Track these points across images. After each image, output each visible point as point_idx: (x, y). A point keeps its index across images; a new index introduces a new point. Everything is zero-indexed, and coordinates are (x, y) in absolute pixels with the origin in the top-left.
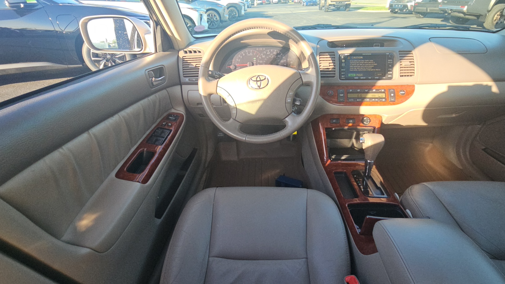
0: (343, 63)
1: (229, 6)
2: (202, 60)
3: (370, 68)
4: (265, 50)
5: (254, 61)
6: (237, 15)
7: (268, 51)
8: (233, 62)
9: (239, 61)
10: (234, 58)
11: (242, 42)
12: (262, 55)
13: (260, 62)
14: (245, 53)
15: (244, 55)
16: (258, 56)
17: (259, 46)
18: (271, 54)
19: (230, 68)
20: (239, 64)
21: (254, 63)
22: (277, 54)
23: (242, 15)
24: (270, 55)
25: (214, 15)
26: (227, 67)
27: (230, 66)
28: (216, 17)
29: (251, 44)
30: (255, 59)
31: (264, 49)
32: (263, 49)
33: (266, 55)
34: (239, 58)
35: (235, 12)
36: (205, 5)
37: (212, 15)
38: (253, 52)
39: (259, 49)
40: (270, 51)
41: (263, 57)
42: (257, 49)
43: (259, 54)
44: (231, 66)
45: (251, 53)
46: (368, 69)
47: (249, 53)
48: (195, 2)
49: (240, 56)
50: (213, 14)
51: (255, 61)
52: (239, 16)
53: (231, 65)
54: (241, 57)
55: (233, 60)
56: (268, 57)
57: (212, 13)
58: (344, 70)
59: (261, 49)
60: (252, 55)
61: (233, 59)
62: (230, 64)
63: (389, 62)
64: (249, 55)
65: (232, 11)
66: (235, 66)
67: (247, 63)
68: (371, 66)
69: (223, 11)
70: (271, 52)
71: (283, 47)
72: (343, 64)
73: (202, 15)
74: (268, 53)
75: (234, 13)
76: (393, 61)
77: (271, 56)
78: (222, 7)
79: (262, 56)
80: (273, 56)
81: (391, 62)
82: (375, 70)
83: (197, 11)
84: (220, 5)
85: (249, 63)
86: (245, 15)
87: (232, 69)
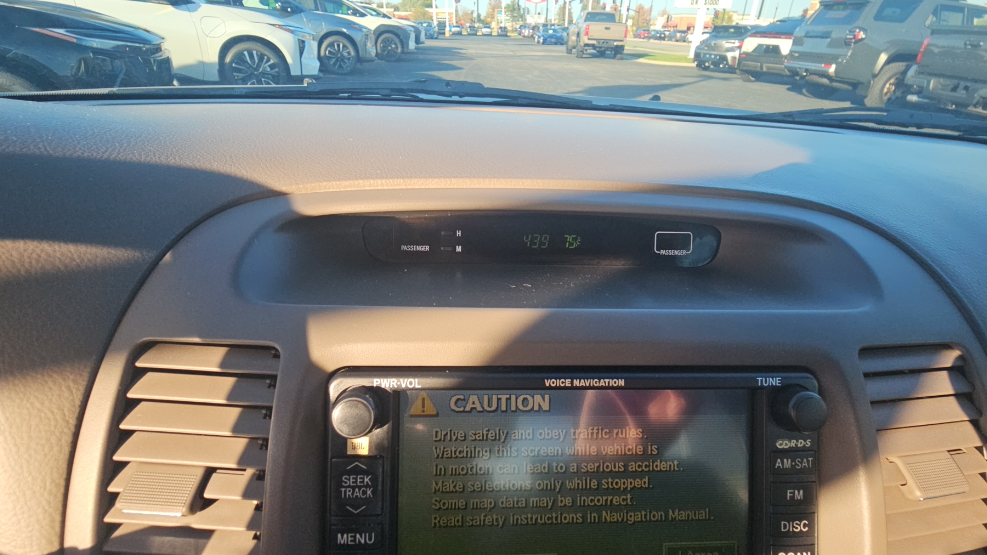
0: (357, 471)
1: (382, 29)
3: (617, 500)
6: (399, 50)
23: (409, 51)
25: (344, 46)
28: (348, 50)
35: (396, 44)
36: (323, 23)
37: (339, 46)
46: (598, 509)
48: (299, 14)
50: (341, 42)
52: (403, 52)
57: (340, 40)
58: (361, 539)
63: (787, 463)
65: (388, 41)
68: (629, 483)
69: (364, 40)
72: (349, 480)
73: (303, 42)
75: (393, 46)
76: (816, 451)
78: (361, 30)
81: (806, 463)
82: (658, 515)
83: (292, 32)
84: (356, 26)
86: (415, 51)
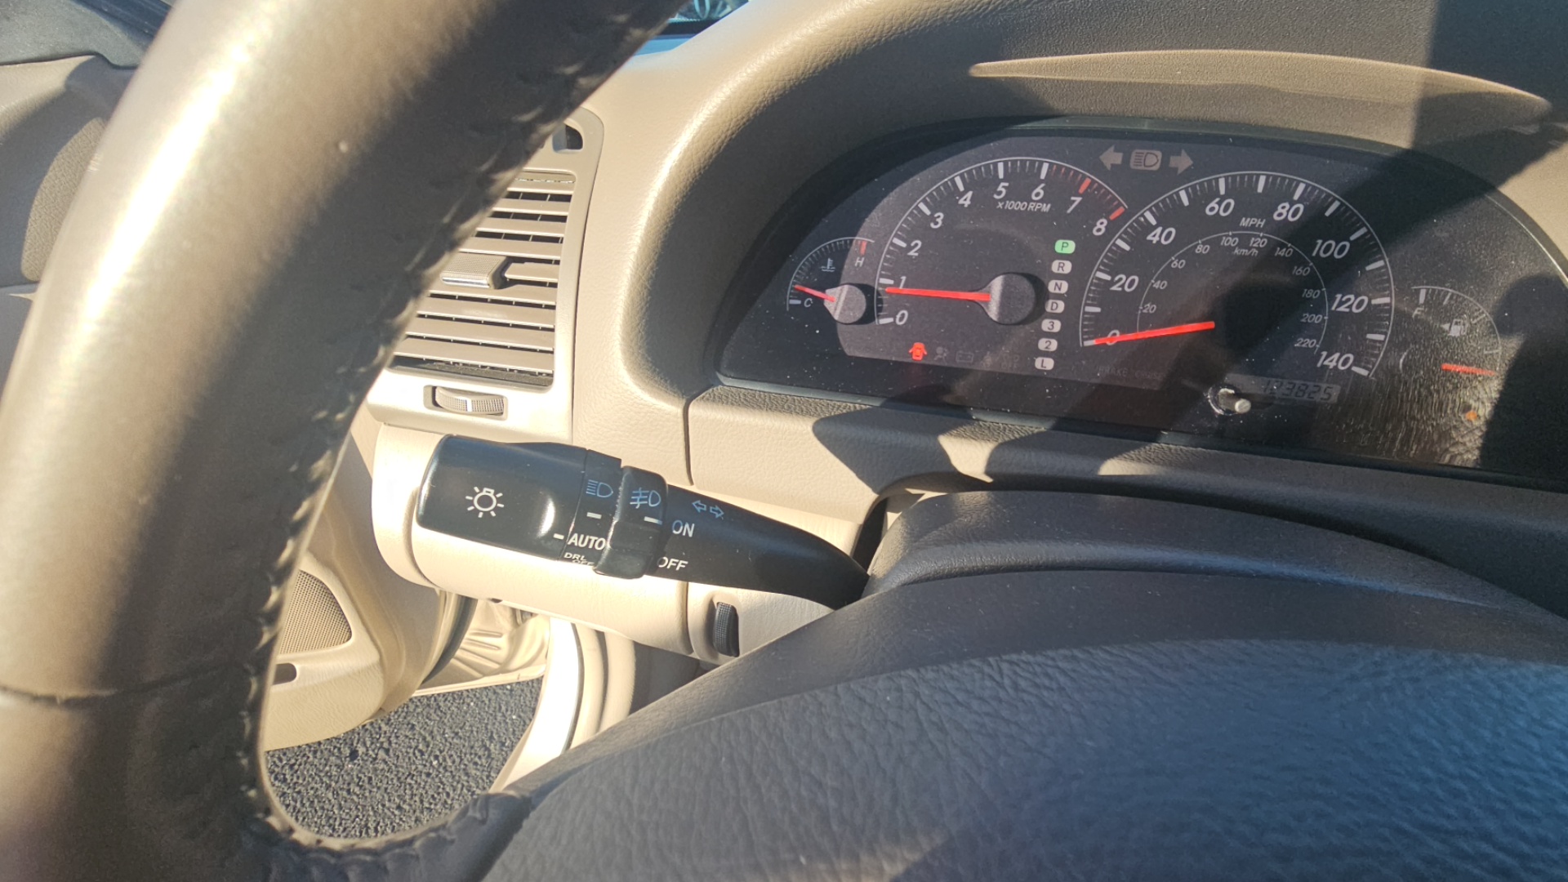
2: (563, 219)
4: (1188, 175)
5: (1055, 267)
7: (1222, 191)
8: (856, 261)
9: (912, 253)
10: (874, 219)
11: (987, 69)
12: (1153, 222)
13: (1112, 283)
14: (983, 184)
15: (966, 201)
16: (1101, 226)
17: (1145, 127)
18: (1244, 222)
19: (820, 301)
20: (906, 286)
21: (1051, 287)
22: (1313, 226)
24: (1231, 223)
26: (802, 296)
27: (823, 290)
29: (1058, 105)
30: (1069, 247)
31: (1183, 162)
32: (1165, 161)
33: (1190, 222)
34: (919, 229)
38: (1058, 189)
39: (1126, 160)
40: (1242, 193)
41: (1153, 237)
42: (1112, 157)
43: (1121, 210)
44: (830, 292)
45: (1039, 190)
47: (1021, 185)
49: (927, 212)
51: (1068, 267)
53: (833, 281)
54: (940, 216)
55: (862, 241)
56: (1201, 249)
59: (1153, 160)
60: (1046, 208)
61: (855, 235)
62: (829, 266)
64: (1012, 205)
66: (867, 290)
67: (982, 284)
70: (1248, 202)
71: (1406, 152)
74: (1213, 208)
77: (1244, 242)
79: (1150, 228)
80: (1259, 242)
85: (1006, 287)
87: (836, 317)
